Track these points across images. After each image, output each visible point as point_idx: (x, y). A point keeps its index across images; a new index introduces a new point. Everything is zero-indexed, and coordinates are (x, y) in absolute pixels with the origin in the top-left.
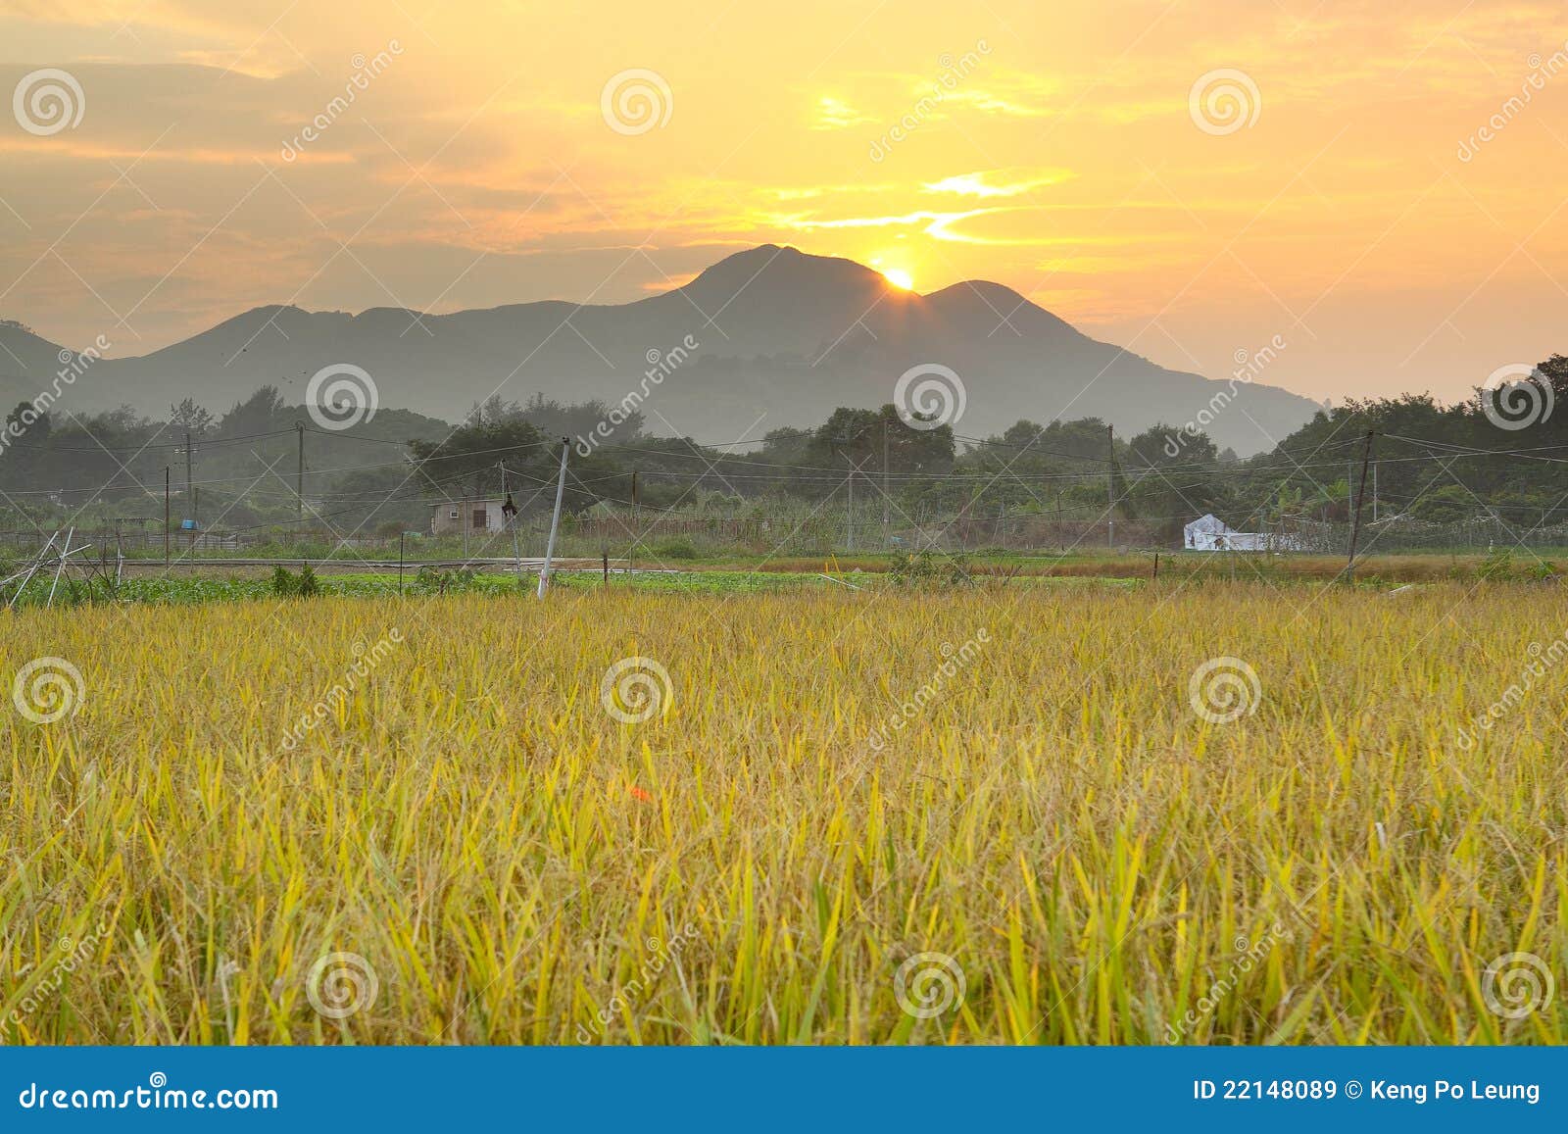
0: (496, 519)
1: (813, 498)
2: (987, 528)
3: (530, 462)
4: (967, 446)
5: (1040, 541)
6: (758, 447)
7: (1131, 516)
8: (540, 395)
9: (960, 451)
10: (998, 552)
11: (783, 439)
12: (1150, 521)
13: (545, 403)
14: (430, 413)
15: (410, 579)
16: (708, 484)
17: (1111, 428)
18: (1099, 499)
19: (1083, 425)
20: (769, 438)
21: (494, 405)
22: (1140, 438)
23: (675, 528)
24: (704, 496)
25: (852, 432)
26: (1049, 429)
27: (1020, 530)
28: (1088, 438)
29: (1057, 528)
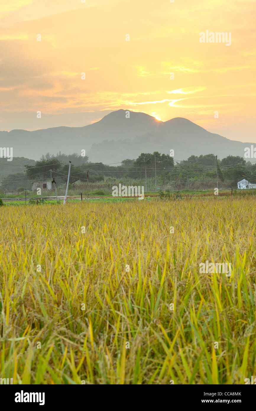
0: (49, 185)
1: (135, 178)
2: (183, 185)
3: (58, 170)
4: (177, 163)
5: (198, 188)
6: (120, 165)
7: (223, 180)
8: (60, 152)
9: (175, 164)
10: (187, 191)
11: (127, 162)
12: (228, 181)
13: (62, 155)
14: (30, 158)
15: (27, 202)
16: (107, 175)
17: (217, 156)
18: (213, 176)
19: (209, 156)
20: (123, 162)
21: (48, 155)
22: (224, 159)
23: (99, 187)
24: (106, 178)
25: (146, 159)
26: (199, 157)
27: (193, 185)
28: (210, 159)
29: (203, 184)
